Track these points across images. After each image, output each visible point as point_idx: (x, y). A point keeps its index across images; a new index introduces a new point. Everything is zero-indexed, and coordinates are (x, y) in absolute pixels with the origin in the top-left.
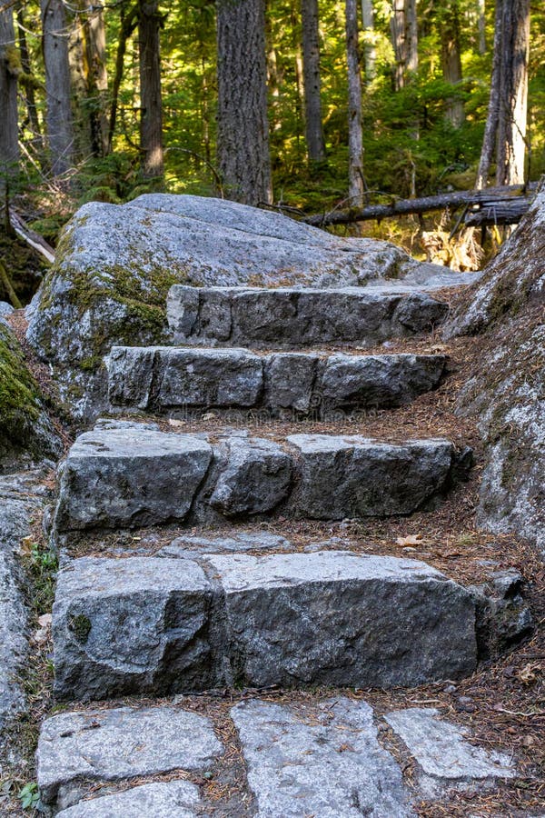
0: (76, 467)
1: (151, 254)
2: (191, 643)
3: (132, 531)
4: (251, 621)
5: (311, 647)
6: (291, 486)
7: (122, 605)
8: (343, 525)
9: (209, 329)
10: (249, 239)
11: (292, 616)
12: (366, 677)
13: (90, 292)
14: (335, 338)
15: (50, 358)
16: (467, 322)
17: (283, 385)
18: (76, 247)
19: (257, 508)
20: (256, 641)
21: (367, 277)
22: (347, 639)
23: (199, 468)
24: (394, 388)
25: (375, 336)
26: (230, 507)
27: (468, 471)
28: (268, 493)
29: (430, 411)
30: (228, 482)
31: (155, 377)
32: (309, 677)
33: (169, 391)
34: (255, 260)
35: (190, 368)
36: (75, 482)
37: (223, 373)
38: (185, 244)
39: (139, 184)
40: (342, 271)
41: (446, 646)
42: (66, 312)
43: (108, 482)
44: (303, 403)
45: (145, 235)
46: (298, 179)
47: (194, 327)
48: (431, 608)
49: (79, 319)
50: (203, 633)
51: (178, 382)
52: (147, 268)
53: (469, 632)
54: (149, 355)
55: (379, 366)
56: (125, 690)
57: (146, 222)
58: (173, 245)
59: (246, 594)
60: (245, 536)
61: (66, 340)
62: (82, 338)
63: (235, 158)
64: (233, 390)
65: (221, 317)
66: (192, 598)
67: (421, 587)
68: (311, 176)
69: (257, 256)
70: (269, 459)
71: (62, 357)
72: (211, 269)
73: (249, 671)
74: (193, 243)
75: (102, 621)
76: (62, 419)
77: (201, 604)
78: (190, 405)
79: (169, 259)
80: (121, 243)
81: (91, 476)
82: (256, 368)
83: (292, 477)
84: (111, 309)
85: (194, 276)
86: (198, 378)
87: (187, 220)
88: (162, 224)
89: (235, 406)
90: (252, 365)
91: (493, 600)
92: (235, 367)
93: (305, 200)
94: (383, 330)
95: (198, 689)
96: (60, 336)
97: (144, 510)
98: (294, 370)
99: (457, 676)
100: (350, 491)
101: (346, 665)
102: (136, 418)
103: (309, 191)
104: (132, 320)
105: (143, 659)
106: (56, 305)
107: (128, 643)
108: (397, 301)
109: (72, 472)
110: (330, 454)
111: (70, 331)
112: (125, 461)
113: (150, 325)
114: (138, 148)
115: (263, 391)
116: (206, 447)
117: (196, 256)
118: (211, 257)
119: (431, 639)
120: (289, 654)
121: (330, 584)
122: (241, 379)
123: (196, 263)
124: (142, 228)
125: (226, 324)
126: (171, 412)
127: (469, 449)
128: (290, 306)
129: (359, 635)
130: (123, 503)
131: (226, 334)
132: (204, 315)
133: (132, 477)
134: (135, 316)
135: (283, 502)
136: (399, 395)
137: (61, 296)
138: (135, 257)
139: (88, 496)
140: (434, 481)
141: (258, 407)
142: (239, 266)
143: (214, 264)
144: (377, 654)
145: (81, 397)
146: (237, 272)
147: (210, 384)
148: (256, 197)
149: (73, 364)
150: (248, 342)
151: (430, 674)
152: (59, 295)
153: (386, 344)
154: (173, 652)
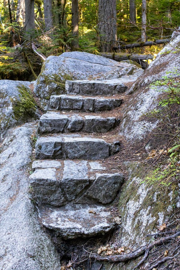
0: (41, 121)
1: (64, 70)
2: (58, 151)
3: (52, 133)
4: (69, 147)
5: (79, 152)
6: (83, 126)
7: (47, 144)
8: (93, 133)
9: (75, 91)
10: (91, 65)
11: (76, 147)
12: (89, 158)
13: (49, 81)
14: (103, 94)
15: (39, 96)
16: (129, 92)
17: (87, 105)
18: (46, 69)
19: (76, 130)
20: (70, 151)
21: (122, 75)
22: (86, 151)
23: (65, 122)
24: (110, 106)
25: (112, 93)
26: (71, 129)
27: (119, 124)
28: (79, 127)
29: (116, 111)
30: (70, 125)
31: (60, 102)
32: (79, 157)
33: (63, 106)
34: (92, 71)
35: (67, 101)
36: (41, 124)
37: (74, 102)
38: (74, 67)
39: (71, 37)
40: (115, 73)
41: (103, 153)
42: (43, 85)
43: (47, 124)
44: (91, 109)
45: (63, 65)
46: (126, 31)
47: (71, 90)
48: (101, 147)
49: (46, 87)
50: (61, 149)
51: (65, 104)
52: (63, 74)
53: (108, 151)
54: (59, 98)
55: (107, 101)
56: (47, 158)
57: (64, 61)
58: (70, 68)
59: (68, 143)
60: (73, 135)
61: (43, 92)
62: (46, 92)
63: (104, 26)
64: (76, 106)
65: (77, 88)
66: (59, 143)
67: (99, 143)
68: (131, 30)
69: (92, 70)
70: (79, 120)
71: (42, 96)
72: (79, 74)
73: (68, 156)
74: (76, 67)
75: (43, 147)
76: (42, 111)
77: (60, 144)
78: (67, 109)
79: (69, 71)
80: (57, 67)
81: (44, 123)
82: (81, 101)
83: (83, 124)
84: (53, 85)
85: (75, 76)
86: (69, 103)
87: (75, 60)
88: (68, 62)
89: (77, 109)
90: (80, 100)
91: (112, 146)
92: (77, 101)
93: (128, 38)
94: (113, 92)
95: (59, 158)
96: (41, 91)
97: (54, 130)
98: (89, 102)
99: (105, 158)
100: (95, 127)
101: (85, 156)
102: (55, 111)
103: (130, 35)
104: (58, 87)
105: (50, 153)
106: (40, 84)
107: (48, 150)
108: (117, 85)
109: (40, 122)
110: (91, 119)
111: (44, 90)
112: (51, 120)
113: (62, 89)
114: (70, 26)
115: (83, 106)
116: (67, 117)
117: (76, 70)
118: (80, 70)
119: (101, 152)
120: (75, 153)
121: (83, 142)
122: (78, 103)
123: (76, 73)
124: (63, 63)
125: (78, 90)
126: (63, 110)
127: (119, 119)
128: (93, 86)
129: (88, 151)
130: (50, 128)
131: (78, 92)
132: (74, 88)
133: (52, 123)
134: (59, 87)
135: (82, 129)
136: (111, 108)
137: (42, 81)
138: (60, 71)
139: (44, 126)
140: (111, 125)
141: (82, 110)
142: (87, 73)
143: (80, 72)
144: (91, 154)
145: (46, 106)
146: (86, 74)
147: (72, 104)
148: (110, 38)
149: (44, 98)
150: (83, 94)
151: (100, 158)
152: (41, 81)
153: (113, 95)
154: (55, 152)
